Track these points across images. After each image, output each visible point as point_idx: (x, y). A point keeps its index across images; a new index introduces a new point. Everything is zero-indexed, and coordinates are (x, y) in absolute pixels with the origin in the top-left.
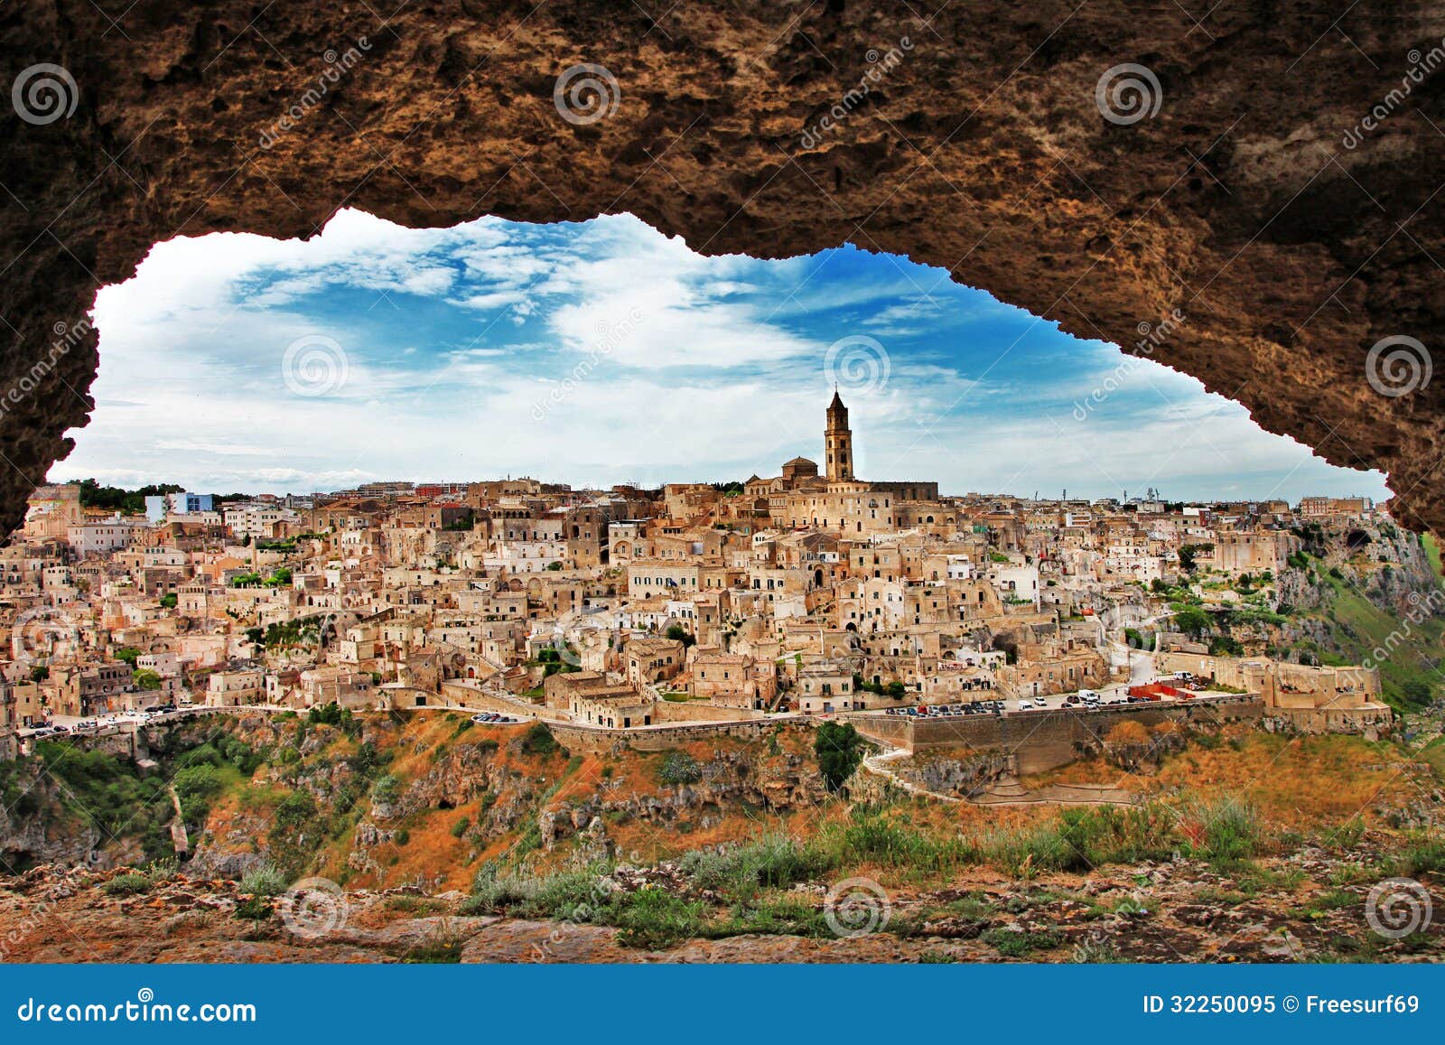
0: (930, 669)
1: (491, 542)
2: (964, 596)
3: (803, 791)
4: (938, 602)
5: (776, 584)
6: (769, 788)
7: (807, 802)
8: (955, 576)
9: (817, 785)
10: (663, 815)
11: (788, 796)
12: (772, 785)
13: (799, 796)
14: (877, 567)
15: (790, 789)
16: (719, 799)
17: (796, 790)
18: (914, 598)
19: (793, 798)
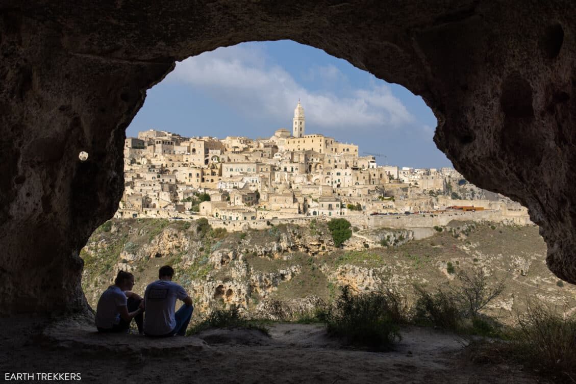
0: (369, 200)
1: (155, 154)
2: (374, 175)
3: (325, 245)
4: (366, 176)
5: (294, 169)
6: (311, 245)
7: (327, 250)
8: (371, 167)
9: (331, 243)
11: (318, 248)
12: (313, 243)
13: (324, 248)
14: (336, 164)
15: (319, 245)
16: (289, 249)
17: (322, 245)
18: (356, 174)
19: (321, 249)
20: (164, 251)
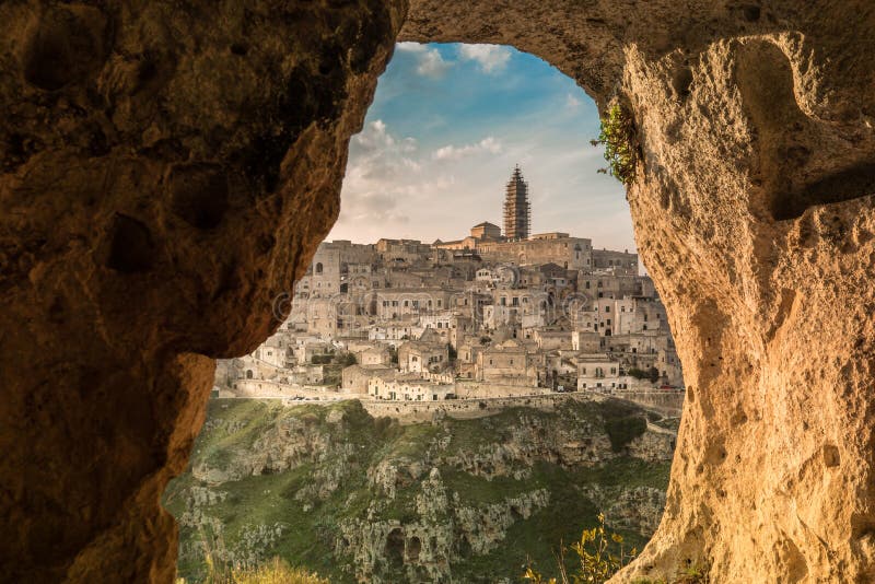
3: (594, 450)
6: (566, 449)
7: (597, 459)
9: (604, 445)
10: (484, 469)
11: (581, 455)
12: (570, 445)
13: (591, 455)
14: (601, 290)
15: (583, 450)
16: (526, 457)
17: (588, 450)
18: (643, 310)
19: (585, 456)
20: (279, 463)
